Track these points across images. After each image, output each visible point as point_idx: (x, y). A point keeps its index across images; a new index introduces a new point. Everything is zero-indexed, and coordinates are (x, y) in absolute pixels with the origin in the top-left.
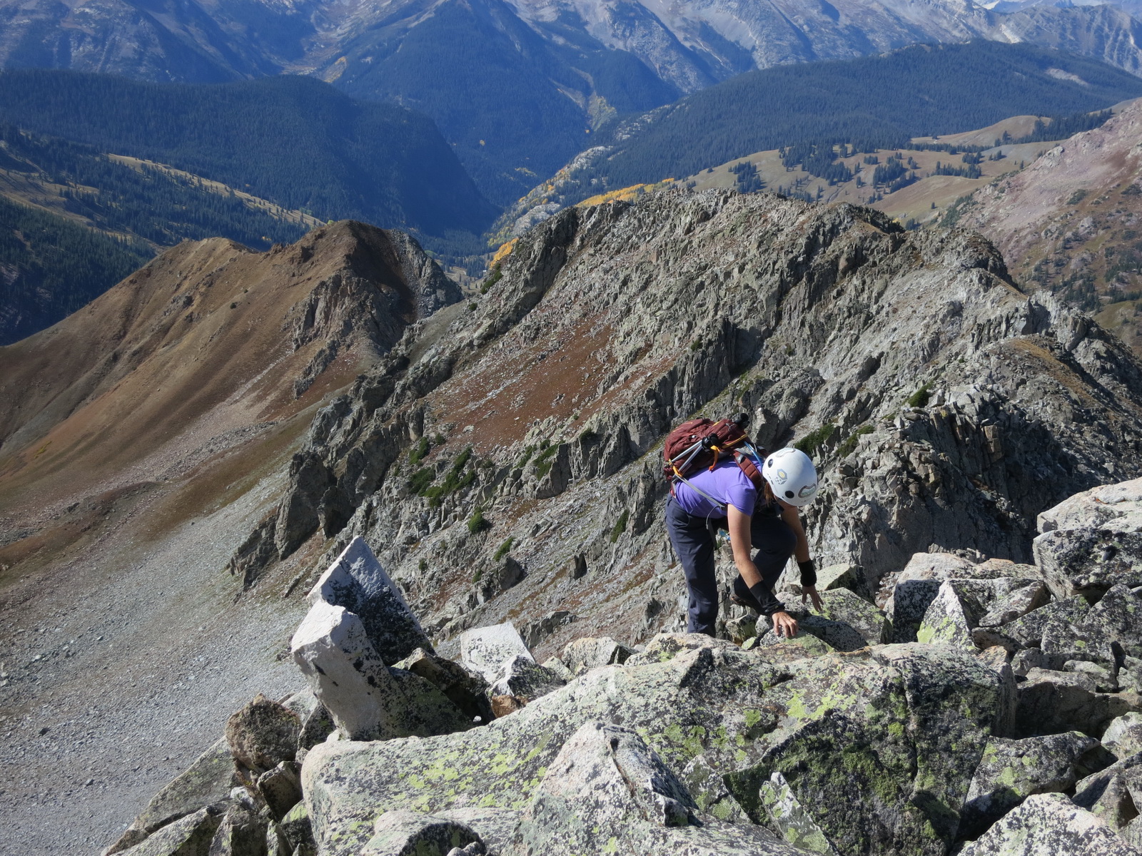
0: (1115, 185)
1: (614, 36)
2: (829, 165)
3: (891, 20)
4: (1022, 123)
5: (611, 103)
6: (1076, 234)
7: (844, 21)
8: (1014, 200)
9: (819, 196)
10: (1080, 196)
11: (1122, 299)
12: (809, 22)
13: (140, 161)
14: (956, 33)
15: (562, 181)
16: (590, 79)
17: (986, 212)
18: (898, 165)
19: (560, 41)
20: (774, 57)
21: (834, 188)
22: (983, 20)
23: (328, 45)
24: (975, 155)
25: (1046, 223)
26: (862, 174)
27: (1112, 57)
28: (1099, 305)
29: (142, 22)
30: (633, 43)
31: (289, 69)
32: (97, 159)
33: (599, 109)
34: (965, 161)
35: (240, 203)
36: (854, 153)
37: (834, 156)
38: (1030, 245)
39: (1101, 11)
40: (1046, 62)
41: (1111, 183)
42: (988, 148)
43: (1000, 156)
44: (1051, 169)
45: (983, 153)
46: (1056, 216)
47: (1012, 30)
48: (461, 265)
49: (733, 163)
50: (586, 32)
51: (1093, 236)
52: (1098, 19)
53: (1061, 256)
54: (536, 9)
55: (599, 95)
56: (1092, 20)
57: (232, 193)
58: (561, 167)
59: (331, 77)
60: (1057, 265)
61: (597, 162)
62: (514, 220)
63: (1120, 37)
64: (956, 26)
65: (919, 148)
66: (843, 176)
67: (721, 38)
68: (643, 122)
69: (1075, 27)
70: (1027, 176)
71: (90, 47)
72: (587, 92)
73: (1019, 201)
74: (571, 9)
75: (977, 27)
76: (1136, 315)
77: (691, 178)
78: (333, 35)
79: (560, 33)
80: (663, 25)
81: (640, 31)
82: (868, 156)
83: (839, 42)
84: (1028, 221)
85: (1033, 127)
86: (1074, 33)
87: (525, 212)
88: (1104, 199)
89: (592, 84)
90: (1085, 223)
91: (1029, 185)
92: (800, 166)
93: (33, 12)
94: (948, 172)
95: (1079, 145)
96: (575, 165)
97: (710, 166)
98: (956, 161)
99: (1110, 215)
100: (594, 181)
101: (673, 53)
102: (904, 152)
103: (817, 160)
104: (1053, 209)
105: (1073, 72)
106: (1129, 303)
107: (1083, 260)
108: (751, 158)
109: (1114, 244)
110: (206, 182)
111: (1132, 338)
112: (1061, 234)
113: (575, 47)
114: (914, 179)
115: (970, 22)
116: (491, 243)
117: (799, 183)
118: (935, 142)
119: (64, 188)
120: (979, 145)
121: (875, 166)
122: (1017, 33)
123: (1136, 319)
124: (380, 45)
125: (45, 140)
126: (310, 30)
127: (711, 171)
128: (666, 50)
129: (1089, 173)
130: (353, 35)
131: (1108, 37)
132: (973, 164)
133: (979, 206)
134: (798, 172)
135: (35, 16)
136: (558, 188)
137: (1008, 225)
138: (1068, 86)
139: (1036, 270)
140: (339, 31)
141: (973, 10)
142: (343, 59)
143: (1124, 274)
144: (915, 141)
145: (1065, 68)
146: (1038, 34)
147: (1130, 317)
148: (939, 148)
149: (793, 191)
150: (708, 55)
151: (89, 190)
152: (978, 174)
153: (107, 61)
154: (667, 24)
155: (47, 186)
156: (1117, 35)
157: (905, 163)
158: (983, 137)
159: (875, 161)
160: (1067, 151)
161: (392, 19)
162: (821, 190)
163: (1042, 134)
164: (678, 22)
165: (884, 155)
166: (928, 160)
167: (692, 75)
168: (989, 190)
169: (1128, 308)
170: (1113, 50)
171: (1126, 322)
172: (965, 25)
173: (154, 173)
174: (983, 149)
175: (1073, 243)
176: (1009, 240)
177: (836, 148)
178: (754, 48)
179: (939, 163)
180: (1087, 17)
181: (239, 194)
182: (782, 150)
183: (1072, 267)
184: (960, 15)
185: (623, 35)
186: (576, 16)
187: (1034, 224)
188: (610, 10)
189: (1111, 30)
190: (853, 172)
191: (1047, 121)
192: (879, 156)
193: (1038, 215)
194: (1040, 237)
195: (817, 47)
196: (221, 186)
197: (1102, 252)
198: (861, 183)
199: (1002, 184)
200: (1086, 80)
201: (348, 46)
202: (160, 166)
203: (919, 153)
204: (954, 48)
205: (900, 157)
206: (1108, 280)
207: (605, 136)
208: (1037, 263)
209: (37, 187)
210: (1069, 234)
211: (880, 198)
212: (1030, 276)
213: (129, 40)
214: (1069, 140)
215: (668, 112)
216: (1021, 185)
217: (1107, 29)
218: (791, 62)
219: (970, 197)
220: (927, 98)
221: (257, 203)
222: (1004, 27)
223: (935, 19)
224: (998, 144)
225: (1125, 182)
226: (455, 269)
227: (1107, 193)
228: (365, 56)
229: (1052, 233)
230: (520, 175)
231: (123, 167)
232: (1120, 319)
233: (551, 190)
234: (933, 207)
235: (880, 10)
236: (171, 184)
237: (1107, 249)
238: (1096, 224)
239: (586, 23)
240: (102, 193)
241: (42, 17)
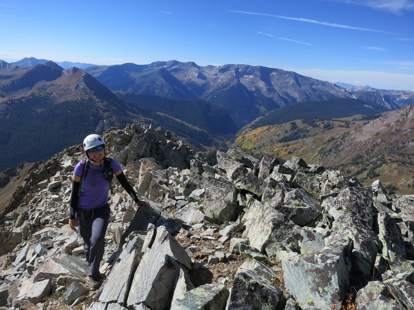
0: (387, 131)
1: (267, 94)
2: (313, 123)
3: (327, 93)
4: (359, 116)
5: (265, 108)
6: (376, 143)
7: (317, 93)
8: (360, 134)
9: (310, 130)
10: (378, 134)
11: (394, 162)
12: (309, 93)
13: (163, 114)
14: (342, 96)
15: (253, 124)
16: (261, 103)
17: (353, 137)
18: (329, 124)
19: (256, 95)
20: (301, 100)
21: (314, 128)
22: (348, 94)
23: (207, 93)
24: (348, 123)
25: (368, 140)
26: (320, 126)
27: (378, 103)
28: (387, 163)
29: (170, 86)
30: (271, 96)
31: (199, 97)
32: (154, 113)
33: (263, 109)
34: (345, 124)
35: (183, 124)
36: (319, 121)
37: (314, 121)
38: (364, 145)
39: (376, 92)
40: (364, 103)
41: (386, 131)
42: (351, 121)
43: (354, 123)
44: (370, 127)
45: (350, 123)
46: (371, 138)
47: (355, 96)
48: (229, 140)
49: (291, 122)
50: (261, 93)
51: (381, 144)
52: (376, 94)
53: (372, 149)
54: (251, 88)
55: (263, 106)
56: (374, 95)
57: (182, 122)
58: (253, 121)
59: (207, 100)
60: (371, 150)
61: (261, 120)
62: (242, 131)
63: (381, 98)
64: (342, 95)
65: (334, 121)
66: (316, 126)
67: (290, 95)
68: (272, 112)
69: (370, 96)
70: (364, 128)
71: (159, 91)
72: (260, 105)
73: (361, 134)
74: (258, 88)
75: (347, 95)
76: (398, 167)
77: (281, 125)
78: (209, 91)
79: (255, 93)
80: (277, 92)
81: (272, 94)
82: (322, 122)
83: (316, 98)
84: (364, 139)
85: (361, 117)
86: (369, 97)
87: (244, 130)
88: (384, 135)
89: (261, 104)
90: (379, 141)
91: (364, 131)
92: (306, 123)
93: (148, 83)
94: (341, 126)
95: (378, 121)
96: (256, 121)
97: (285, 122)
98: (343, 124)
99: (386, 139)
100: (260, 124)
101: (279, 98)
102: (331, 121)
103: (310, 122)
104: (370, 137)
105: (370, 106)
106: (396, 163)
107: (378, 150)
108: (295, 121)
109: (387, 146)
110: (176, 119)
111: (397, 173)
112: (372, 143)
113: (259, 96)
114: (333, 128)
115: (345, 94)
116: (236, 136)
117: (306, 127)
118: (338, 119)
119: (145, 118)
120: (348, 120)
121: (324, 124)
122: (356, 97)
123: (398, 168)
124: (218, 94)
125: (144, 108)
126: (205, 90)
127: (286, 123)
128: (278, 98)
129: (380, 128)
130: (213, 92)
131: (378, 98)
132: (347, 125)
133: (351, 135)
134: (306, 125)
135: (149, 84)
136: (252, 125)
137: (359, 140)
138: (369, 108)
139: (366, 151)
140: (210, 91)
141: (346, 91)
142: (210, 96)
143: (393, 155)
144: (333, 119)
145: (368, 105)
146: (361, 97)
147: (397, 167)
148: (339, 121)
149: (304, 129)
150: (287, 99)
151: (151, 119)
152: (349, 127)
153: (162, 94)
154: (278, 92)
155: (141, 118)
156: (380, 98)
157: (331, 124)
158: (350, 119)
159: (324, 123)
160: (374, 123)
161: (221, 89)
162: (311, 129)
163: (364, 119)
164: (281, 92)
165: (326, 122)
166: (336, 123)
167: (283, 103)
168: (354, 131)
169: (396, 164)
170: (379, 101)
171: (395, 168)
172: (344, 95)
173: (166, 117)
174: (350, 121)
175: (376, 145)
176: (359, 143)
177: (315, 120)
178: (297, 98)
179: (339, 124)
180: (373, 94)
181: (183, 122)
182: (302, 119)
183: (375, 151)
184: (343, 93)
185: (269, 94)
186: (259, 90)
187: (365, 140)
188: (266, 89)
189: (378, 97)
190: (318, 125)
191: (365, 116)
192: (325, 122)
193: (366, 138)
194: (367, 143)
195: (311, 98)
196: (179, 120)
197: (383, 148)
198: (320, 128)
199: (357, 130)
200: (373, 107)
201: (211, 94)
202: (167, 115)
203: (334, 122)
204: (342, 99)
205: (330, 122)
206: (388, 156)
207: (263, 115)
208: (366, 150)
209: (139, 118)
210: (375, 143)
211: (324, 132)
212: (364, 153)
213: (167, 90)
214: (375, 120)
215: (277, 110)
216: (362, 130)
217: (377, 97)
218: (304, 101)
219: (348, 133)
220: (336, 110)
221: (187, 124)
222: (353, 95)
223: (338, 93)
224: (353, 121)
225: (390, 131)
226: (228, 141)
227: (385, 134)
228: (215, 96)
229: (370, 143)
230: (245, 122)
231: (159, 115)
232: (393, 167)
233: (250, 125)
234: (338, 134)
235: (325, 91)
236: (169, 119)
237: (385, 147)
238: (382, 141)
239: (261, 91)
240: (154, 120)
241: (150, 84)
